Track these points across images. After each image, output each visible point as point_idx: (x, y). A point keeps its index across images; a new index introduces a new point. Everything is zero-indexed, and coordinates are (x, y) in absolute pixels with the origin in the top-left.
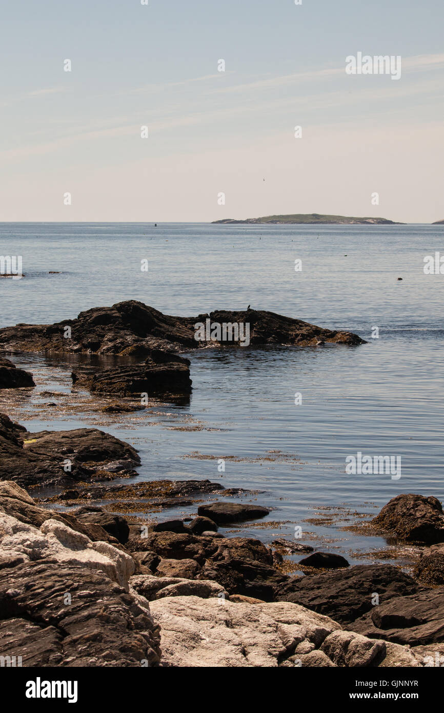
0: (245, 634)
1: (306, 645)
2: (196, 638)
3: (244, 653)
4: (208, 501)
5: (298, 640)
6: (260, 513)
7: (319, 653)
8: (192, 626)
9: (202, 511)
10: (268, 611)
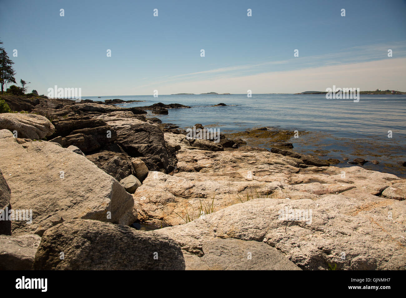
0: (176, 138)
1: (184, 139)
2: (169, 138)
3: (176, 140)
4: (171, 126)
5: (183, 139)
6: (178, 127)
7: (186, 140)
8: (169, 137)
9: (170, 127)
10: (179, 135)
